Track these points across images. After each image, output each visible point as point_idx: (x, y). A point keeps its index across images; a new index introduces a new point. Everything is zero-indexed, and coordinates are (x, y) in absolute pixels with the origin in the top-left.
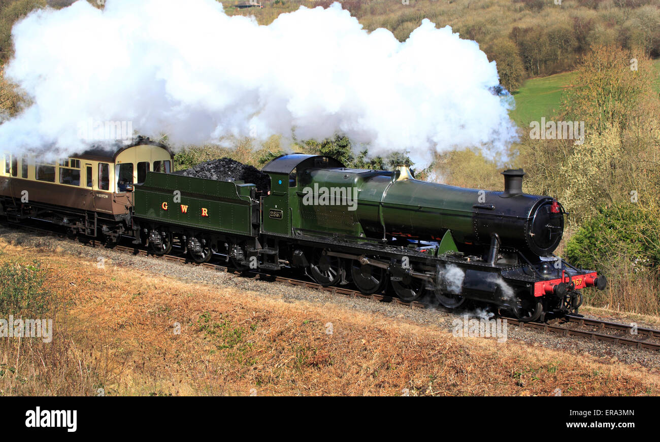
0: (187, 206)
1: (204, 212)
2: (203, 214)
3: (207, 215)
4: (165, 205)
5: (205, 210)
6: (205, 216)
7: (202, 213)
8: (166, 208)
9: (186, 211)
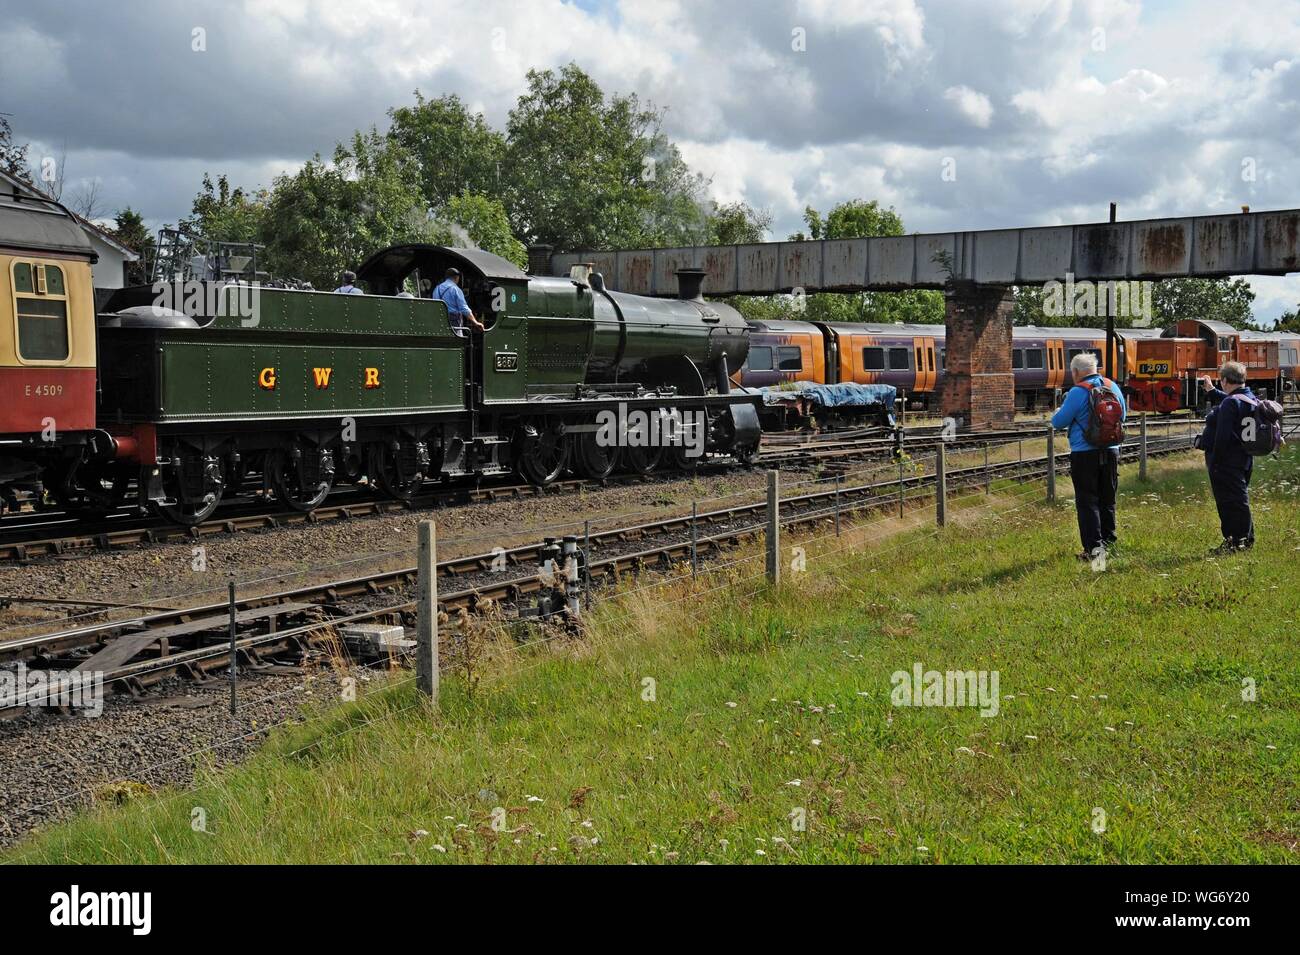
0: (329, 370)
1: (370, 377)
2: (369, 382)
3: (377, 383)
4: (268, 375)
5: (373, 373)
6: (374, 387)
7: (366, 380)
8: (272, 383)
9: (326, 383)
